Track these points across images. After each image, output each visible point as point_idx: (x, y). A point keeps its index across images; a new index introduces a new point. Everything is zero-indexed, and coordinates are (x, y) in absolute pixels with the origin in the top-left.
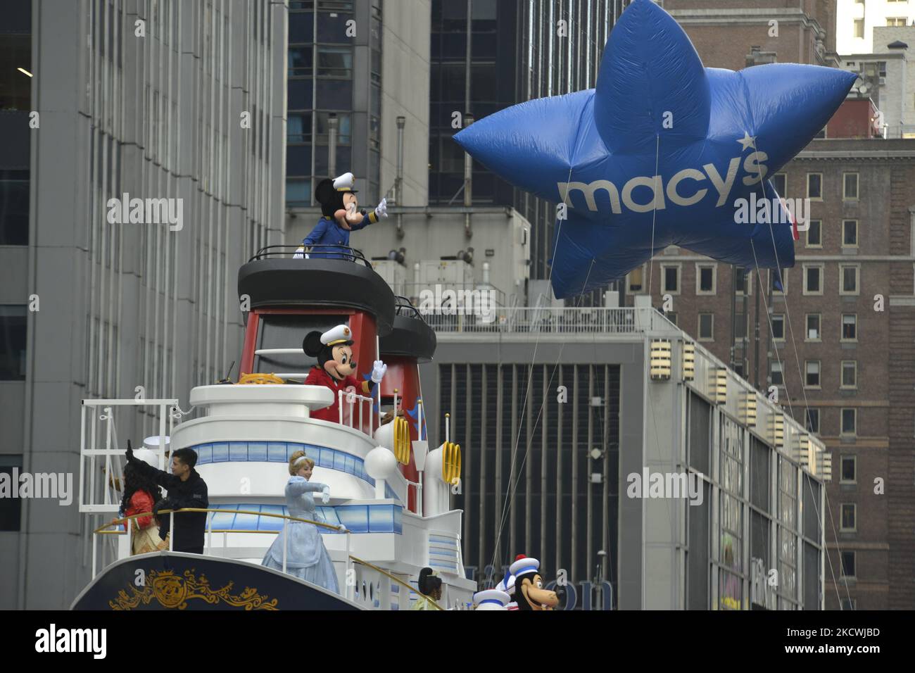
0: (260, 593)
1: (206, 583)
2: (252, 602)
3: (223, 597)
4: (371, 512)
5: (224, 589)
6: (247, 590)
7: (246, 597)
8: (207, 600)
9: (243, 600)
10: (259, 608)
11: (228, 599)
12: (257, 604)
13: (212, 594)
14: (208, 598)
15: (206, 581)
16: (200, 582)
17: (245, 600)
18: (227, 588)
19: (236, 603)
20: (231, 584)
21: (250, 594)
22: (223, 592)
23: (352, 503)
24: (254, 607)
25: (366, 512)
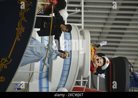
0: (23, 34)
1: (27, 11)
2: (19, 31)
3: (21, 19)
4: (46, 89)
5: (24, 18)
6: (24, 28)
7: (21, 28)
8: (21, 12)
9: (20, 26)
10: (17, 33)
11: (21, 20)
12: (18, 32)
13: (23, 14)
14: (21, 13)
15: (28, 11)
16: (27, 8)
17: (20, 27)
18: (25, 20)
19: (19, 24)
20: (26, 21)
21: (22, 29)
22: (23, 19)
23: (49, 82)
24: (17, 31)
25: (46, 87)
